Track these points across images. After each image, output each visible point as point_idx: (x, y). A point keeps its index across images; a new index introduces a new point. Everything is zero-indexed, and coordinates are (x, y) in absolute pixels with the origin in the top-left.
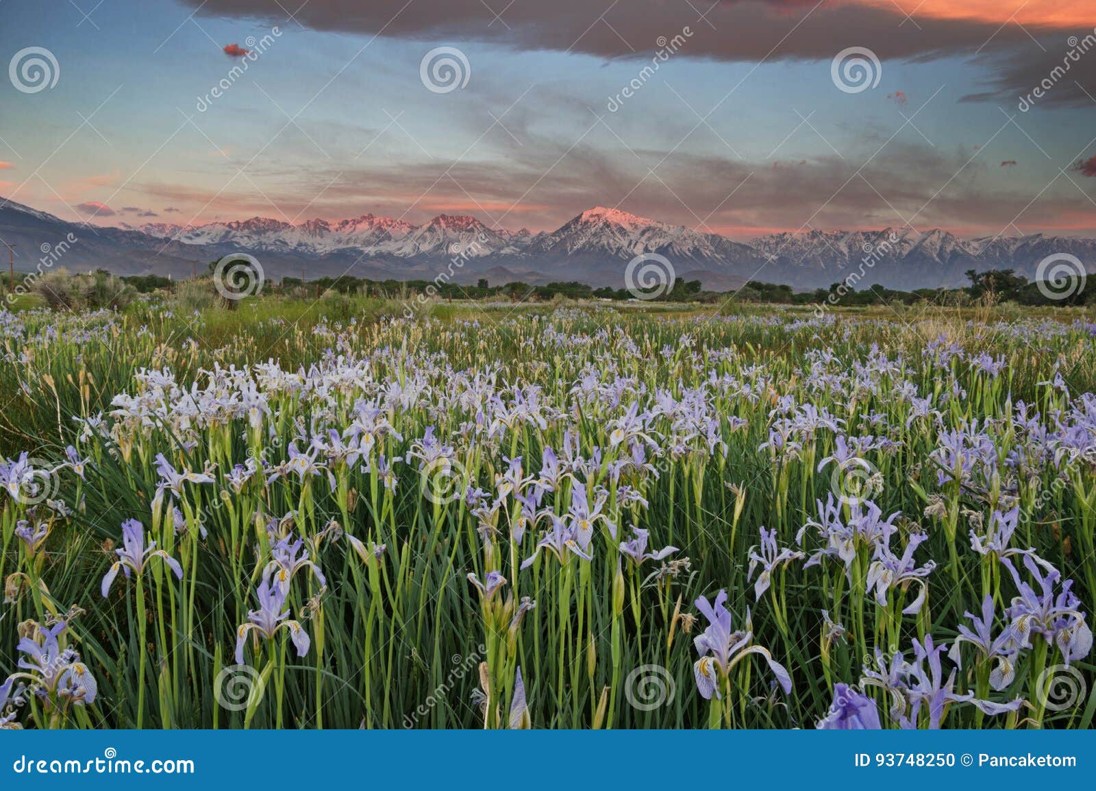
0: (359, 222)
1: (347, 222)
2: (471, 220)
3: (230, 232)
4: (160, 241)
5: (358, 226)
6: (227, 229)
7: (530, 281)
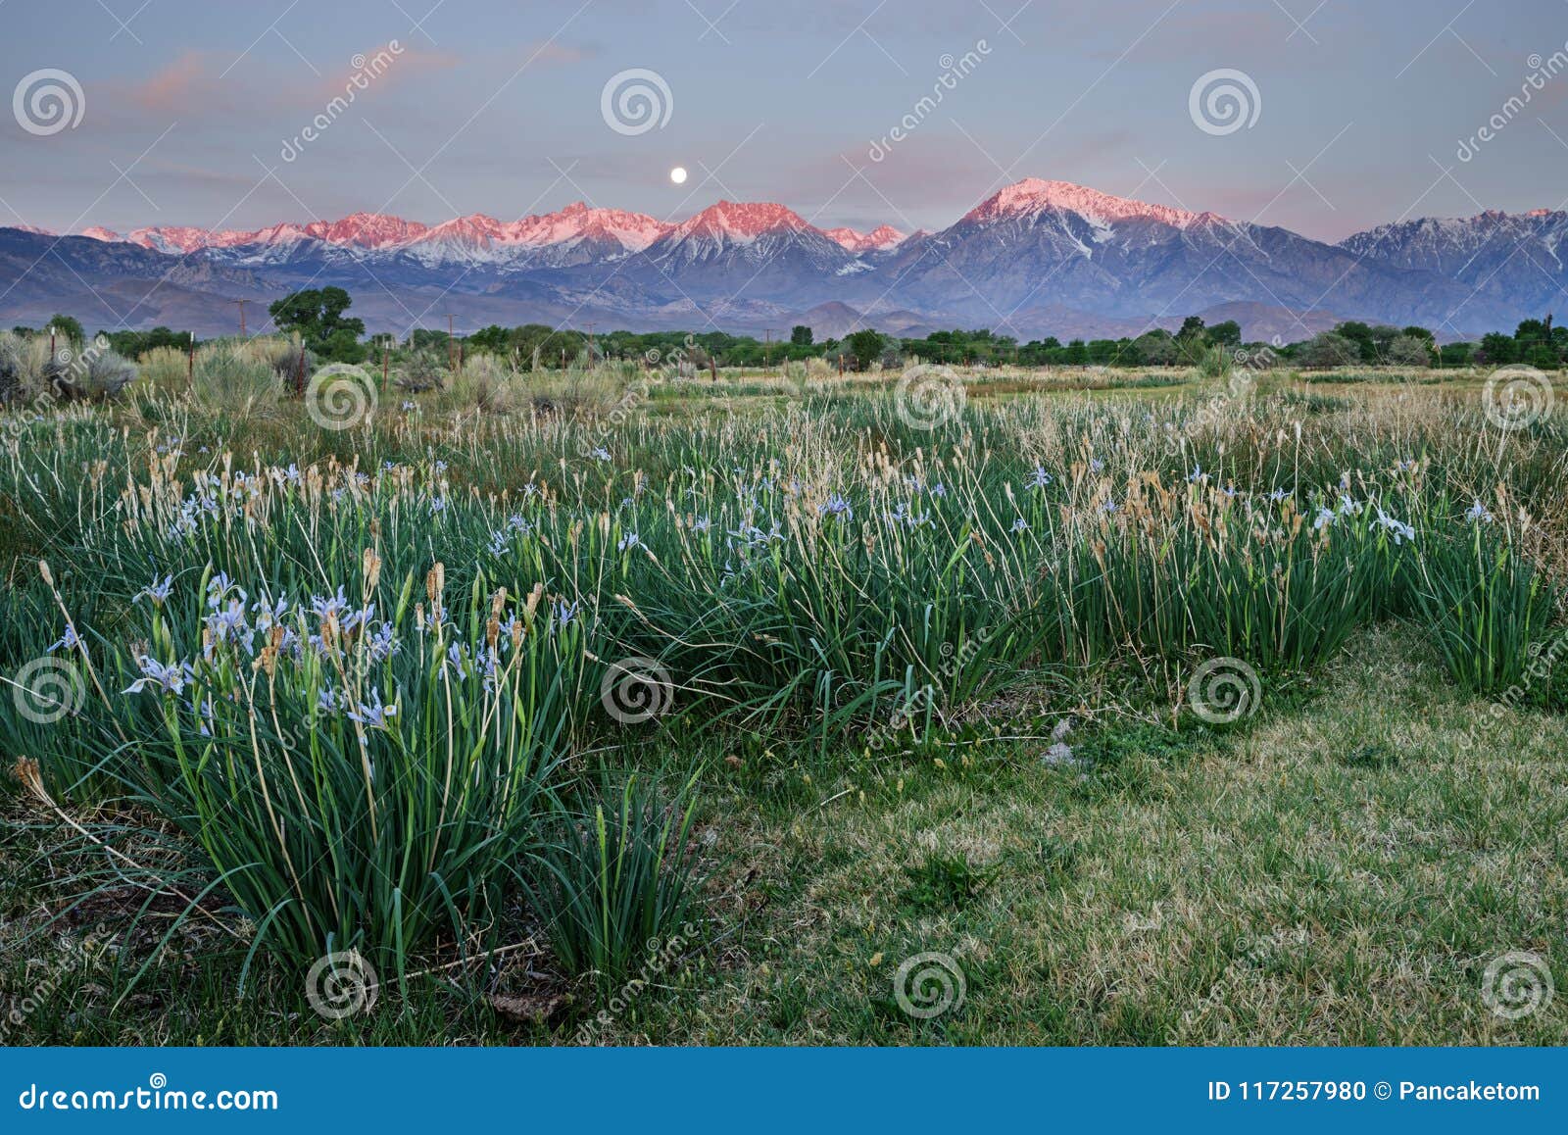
0: (559, 220)
1: (537, 220)
2: (778, 212)
3: (311, 241)
4: (174, 260)
5: (558, 226)
6: (304, 236)
7: (895, 329)
